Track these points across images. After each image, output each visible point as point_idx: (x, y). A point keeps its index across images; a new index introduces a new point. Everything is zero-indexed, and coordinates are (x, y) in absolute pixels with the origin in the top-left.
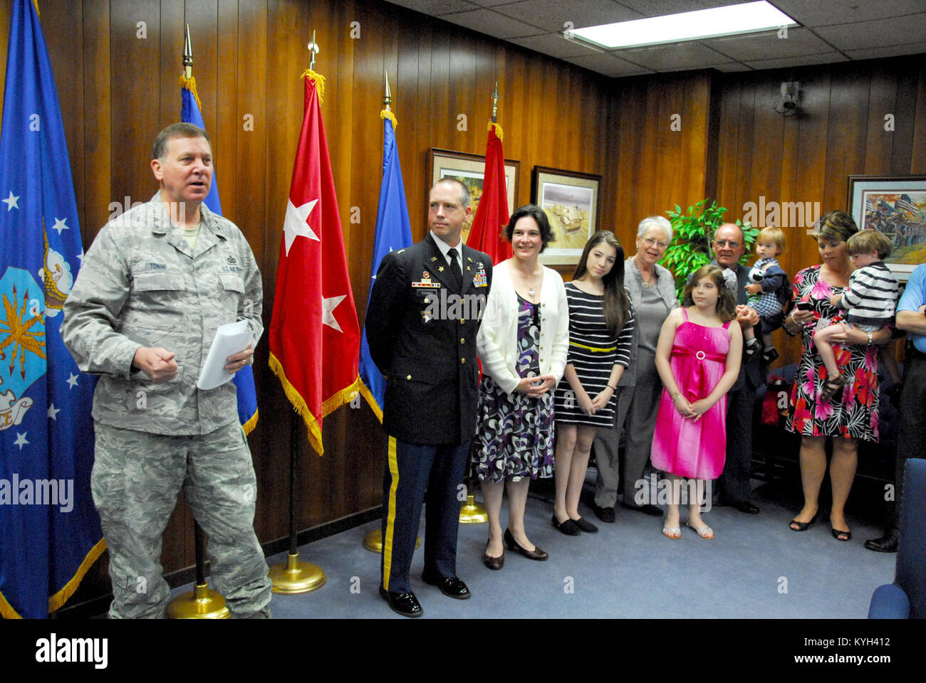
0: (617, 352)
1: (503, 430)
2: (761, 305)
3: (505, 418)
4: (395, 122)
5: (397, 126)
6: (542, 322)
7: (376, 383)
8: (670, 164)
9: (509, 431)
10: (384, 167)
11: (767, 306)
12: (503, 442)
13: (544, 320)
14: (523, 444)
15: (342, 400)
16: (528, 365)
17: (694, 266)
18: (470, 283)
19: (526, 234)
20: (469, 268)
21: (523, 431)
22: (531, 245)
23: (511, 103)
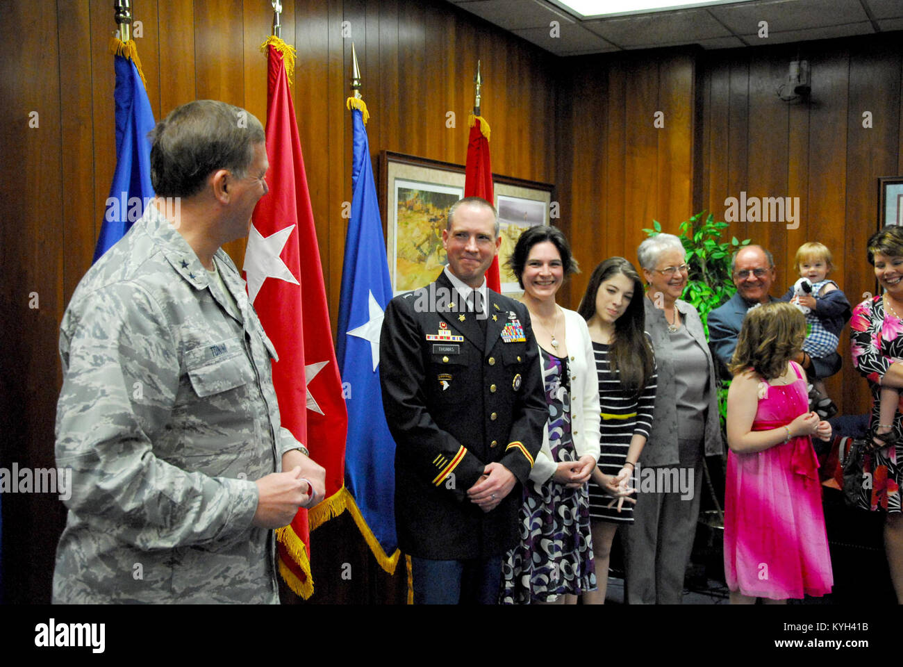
0: (638, 418)
1: (530, 532)
2: (815, 341)
3: (532, 516)
4: (366, 115)
5: (368, 120)
6: (571, 381)
7: (358, 484)
8: (644, 168)
9: (538, 532)
10: (355, 178)
11: (823, 340)
12: (530, 548)
13: (574, 379)
14: (558, 548)
15: (328, 514)
16: (559, 440)
17: (693, 298)
18: (497, 337)
19: (546, 265)
20: (495, 318)
21: (556, 531)
22: (552, 279)
23: (462, 90)
